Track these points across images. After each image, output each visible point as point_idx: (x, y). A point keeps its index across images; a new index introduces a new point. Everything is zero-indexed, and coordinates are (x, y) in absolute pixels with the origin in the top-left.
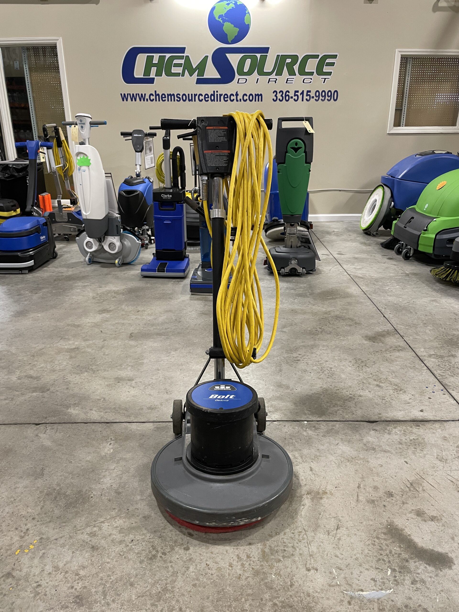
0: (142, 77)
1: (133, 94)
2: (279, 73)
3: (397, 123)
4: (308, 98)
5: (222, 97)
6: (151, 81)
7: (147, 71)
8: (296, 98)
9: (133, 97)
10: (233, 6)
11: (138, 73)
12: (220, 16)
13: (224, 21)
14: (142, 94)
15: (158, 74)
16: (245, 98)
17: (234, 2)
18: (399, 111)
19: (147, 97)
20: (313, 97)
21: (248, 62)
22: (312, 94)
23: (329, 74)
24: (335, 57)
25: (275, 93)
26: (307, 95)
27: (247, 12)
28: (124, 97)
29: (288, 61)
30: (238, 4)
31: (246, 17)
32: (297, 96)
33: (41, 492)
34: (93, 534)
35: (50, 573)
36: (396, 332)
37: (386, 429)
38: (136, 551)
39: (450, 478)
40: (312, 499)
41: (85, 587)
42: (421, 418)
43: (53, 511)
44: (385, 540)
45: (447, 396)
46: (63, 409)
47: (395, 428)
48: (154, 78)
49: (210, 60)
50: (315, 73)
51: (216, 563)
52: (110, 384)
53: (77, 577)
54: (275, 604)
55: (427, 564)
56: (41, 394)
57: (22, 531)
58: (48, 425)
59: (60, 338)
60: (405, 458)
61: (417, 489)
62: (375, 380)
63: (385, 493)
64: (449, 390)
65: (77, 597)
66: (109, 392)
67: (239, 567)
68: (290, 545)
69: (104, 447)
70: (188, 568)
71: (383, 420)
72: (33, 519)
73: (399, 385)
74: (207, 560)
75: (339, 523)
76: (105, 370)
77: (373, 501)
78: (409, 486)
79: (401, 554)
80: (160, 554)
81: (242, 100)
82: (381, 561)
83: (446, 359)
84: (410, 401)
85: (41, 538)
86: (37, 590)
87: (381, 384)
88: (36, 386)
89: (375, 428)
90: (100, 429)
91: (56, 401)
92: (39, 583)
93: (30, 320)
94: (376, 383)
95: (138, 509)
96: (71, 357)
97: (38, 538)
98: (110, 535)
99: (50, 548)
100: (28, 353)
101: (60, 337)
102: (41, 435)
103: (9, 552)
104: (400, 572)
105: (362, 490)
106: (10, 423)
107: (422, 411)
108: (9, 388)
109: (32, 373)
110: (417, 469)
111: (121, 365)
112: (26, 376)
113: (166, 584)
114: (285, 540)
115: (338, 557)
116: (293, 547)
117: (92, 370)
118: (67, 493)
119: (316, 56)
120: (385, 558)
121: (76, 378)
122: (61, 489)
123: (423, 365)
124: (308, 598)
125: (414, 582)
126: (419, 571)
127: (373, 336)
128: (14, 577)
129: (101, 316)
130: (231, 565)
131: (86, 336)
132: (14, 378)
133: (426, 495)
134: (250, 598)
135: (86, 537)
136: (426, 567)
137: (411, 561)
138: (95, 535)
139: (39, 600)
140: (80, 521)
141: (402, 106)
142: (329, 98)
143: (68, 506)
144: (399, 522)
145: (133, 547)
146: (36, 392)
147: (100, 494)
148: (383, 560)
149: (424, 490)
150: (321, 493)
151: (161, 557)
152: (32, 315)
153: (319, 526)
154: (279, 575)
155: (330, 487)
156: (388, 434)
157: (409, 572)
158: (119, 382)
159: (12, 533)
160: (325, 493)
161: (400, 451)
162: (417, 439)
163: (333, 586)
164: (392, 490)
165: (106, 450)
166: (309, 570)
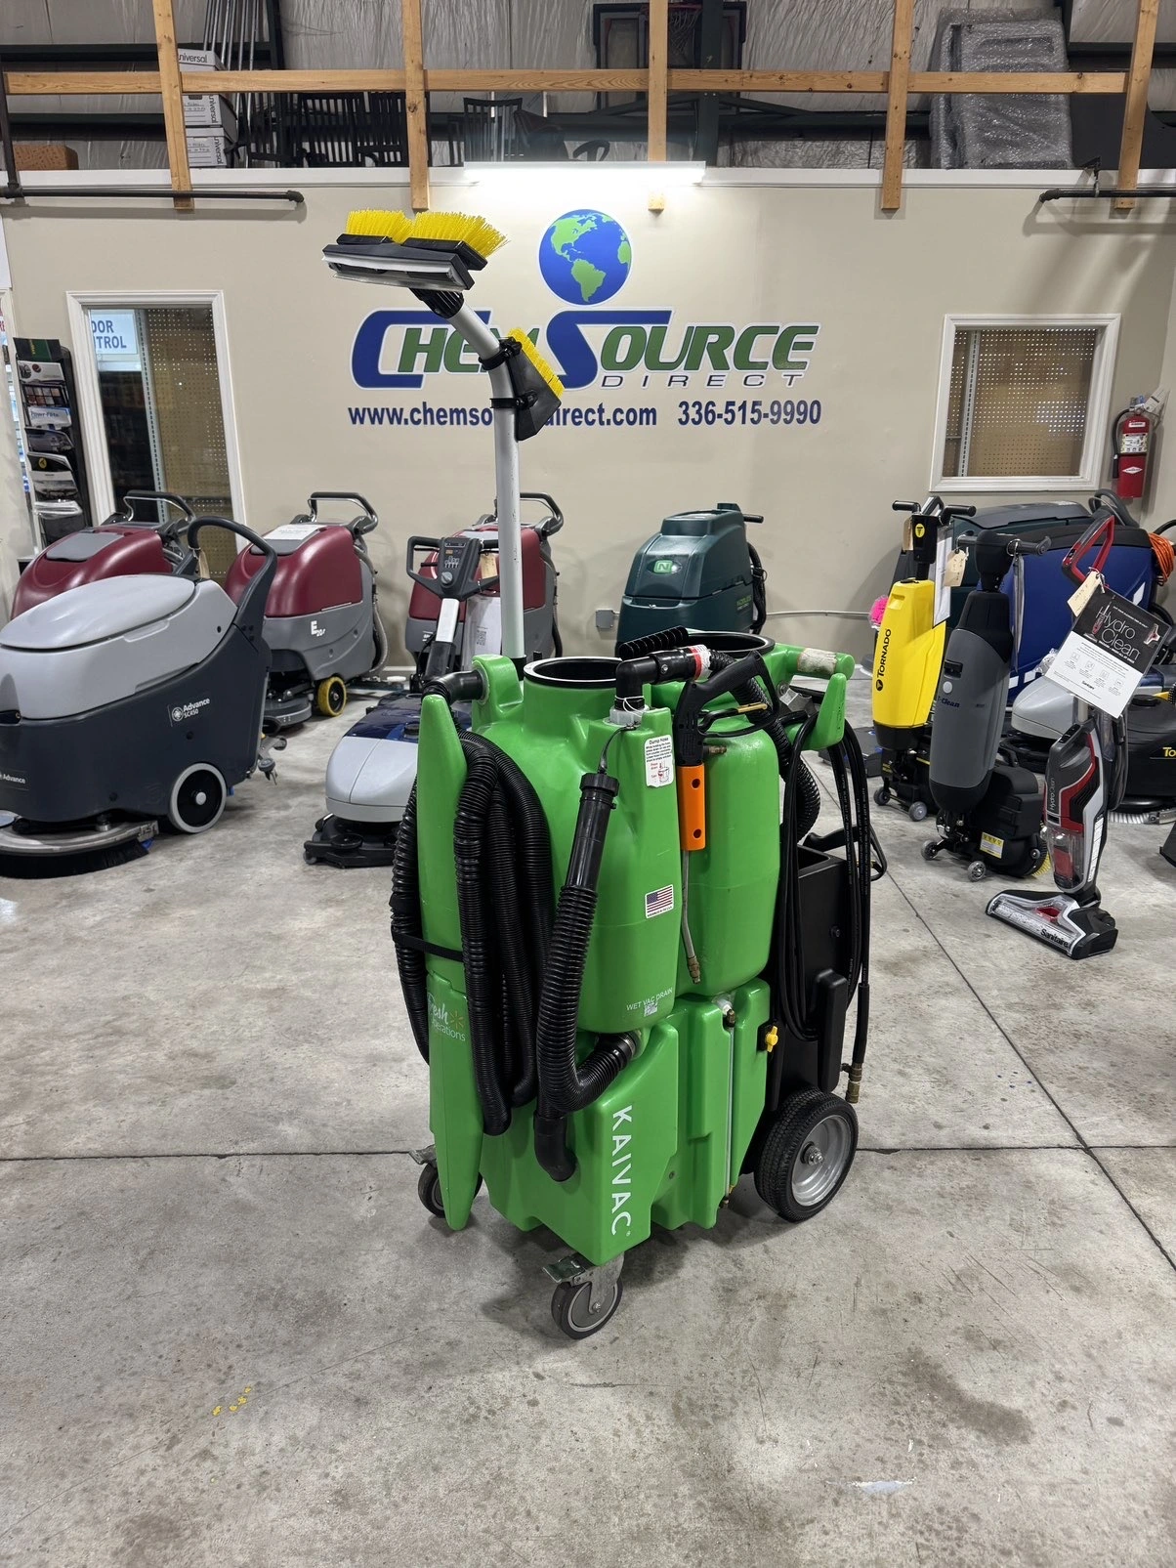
0: (395, 372)
1: (376, 410)
2: (693, 364)
3: (951, 469)
4: (755, 416)
5: (569, 416)
6: (416, 381)
7: (407, 360)
8: (729, 416)
9: (376, 416)
10: (594, 225)
11: (388, 363)
12: (564, 247)
13: (574, 256)
14: (394, 410)
15: (432, 366)
16: (619, 417)
17: (594, 218)
18: (953, 443)
19: (406, 415)
20: (766, 416)
21: (626, 341)
22: (765, 409)
23: (802, 365)
24: (813, 330)
25: (684, 407)
26: (753, 411)
27: (622, 238)
28: (356, 416)
29: (713, 338)
30: (604, 221)
31: (621, 250)
32: (732, 412)
33: (247, 1294)
34: (355, 1376)
35: (282, 1450)
36: (942, 952)
37: (914, 1166)
38: (440, 1408)
39: (1033, 1264)
40: (768, 1309)
41: (350, 1475)
42: (984, 1142)
43: (274, 1330)
44: (904, 1385)
45: (1039, 1095)
46: (269, 1124)
47: (932, 1163)
48: (421, 377)
49: (542, 337)
50: (771, 364)
51: (589, 1429)
52: (357, 1070)
53: (334, 1457)
54: (700, 1504)
55: (981, 1431)
56: (220, 1091)
57: (220, 1370)
58: (242, 1158)
59: (243, 967)
60: (948, 1225)
61: (969, 1287)
62: (895, 1060)
63: (908, 1295)
64: (1043, 1082)
65: (339, 1492)
66: (357, 1087)
67: (632, 1437)
68: (726, 1396)
69: (359, 1204)
70: (538, 1439)
71: (908, 1147)
72: (239, 1346)
73: (945, 1072)
74: (571, 1425)
75: (819, 1354)
76: (343, 1039)
77: (884, 1312)
78: (953, 1281)
79: (931, 1412)
80: (484, 1413)
81: (612, 422)
82: (896, 1425)
83: (1041, 1013)
84: (965, 1106)
85: (259, 1384)
86: (262, 1480)
87: (907, 1070)
88: (206, 1073)
89: (892, 1164)
90: (346, 1167)
91: (253, 1107)
92: (264, 1469)
93: (176, 923)
94: (896, 1067)
95: (435, 1328)
96: (272, 1010)
97: (252, 1383)
98: (387, 1377)
99: (277, 1403)
100: (183, 1001)
101: (243, 963)
102: (231, 1179)
103: (201, 1411)
104: (930, 1446)
105: (865, 1291)
106: (166, 1153)
107: (986, 1127)
108: (154, 1079)
109: (194, 1044)
110: (971, 1248)
111: (376, 1027)
112: (184, 1053)
113: (499, 1468)
114: (717, 1387)
115: (816, 1418)
116: (732, 1399)
117: (319, 1039)
118: (297, 1297)
119: (773, 330)
120: (903, 1420)
121: (286, 1057)
122: (283, 1288)
123: (994, 1026)
124: (760, 1493)
125: (956, 1464)
126: (966, 1446)
127: (893, 960)
128: (215, 1458)
129: (324, 913)
130: (616, 1433)
131: (298, 961)
132: (160, 1057)
133: (986, 1298)
134: (654, 1492)
135: (343, 1380)
136: (978, 1437)
137: (951, 1426)
138: (358, 1378)
139: (268, 1500)
140: (328, 1351)
141: (959, 433)
142: (801, 418)
143: (302, 1320)
144: (933, 1350)
145: (433, 1399)
146: (210, 1087)
147: (359, 1297)
148: (900, 1423)
149: (981, 1290)
150: (785, 1296)
151: (486, 1418)
152: (179, 913)
153: (781, 1360)
154: (707, 1450)
155: (801, 1285)
156: (919, 1176)
157: (947, 1445)
158: (374, 1065)
159: (201, 1373)
160: (793, 1296)
161: (940, 1211)
162: (975, 1186)
163: (808, 1471)
164: (920, 1289)
165: (362, 1211)
166: (762, 1442)
